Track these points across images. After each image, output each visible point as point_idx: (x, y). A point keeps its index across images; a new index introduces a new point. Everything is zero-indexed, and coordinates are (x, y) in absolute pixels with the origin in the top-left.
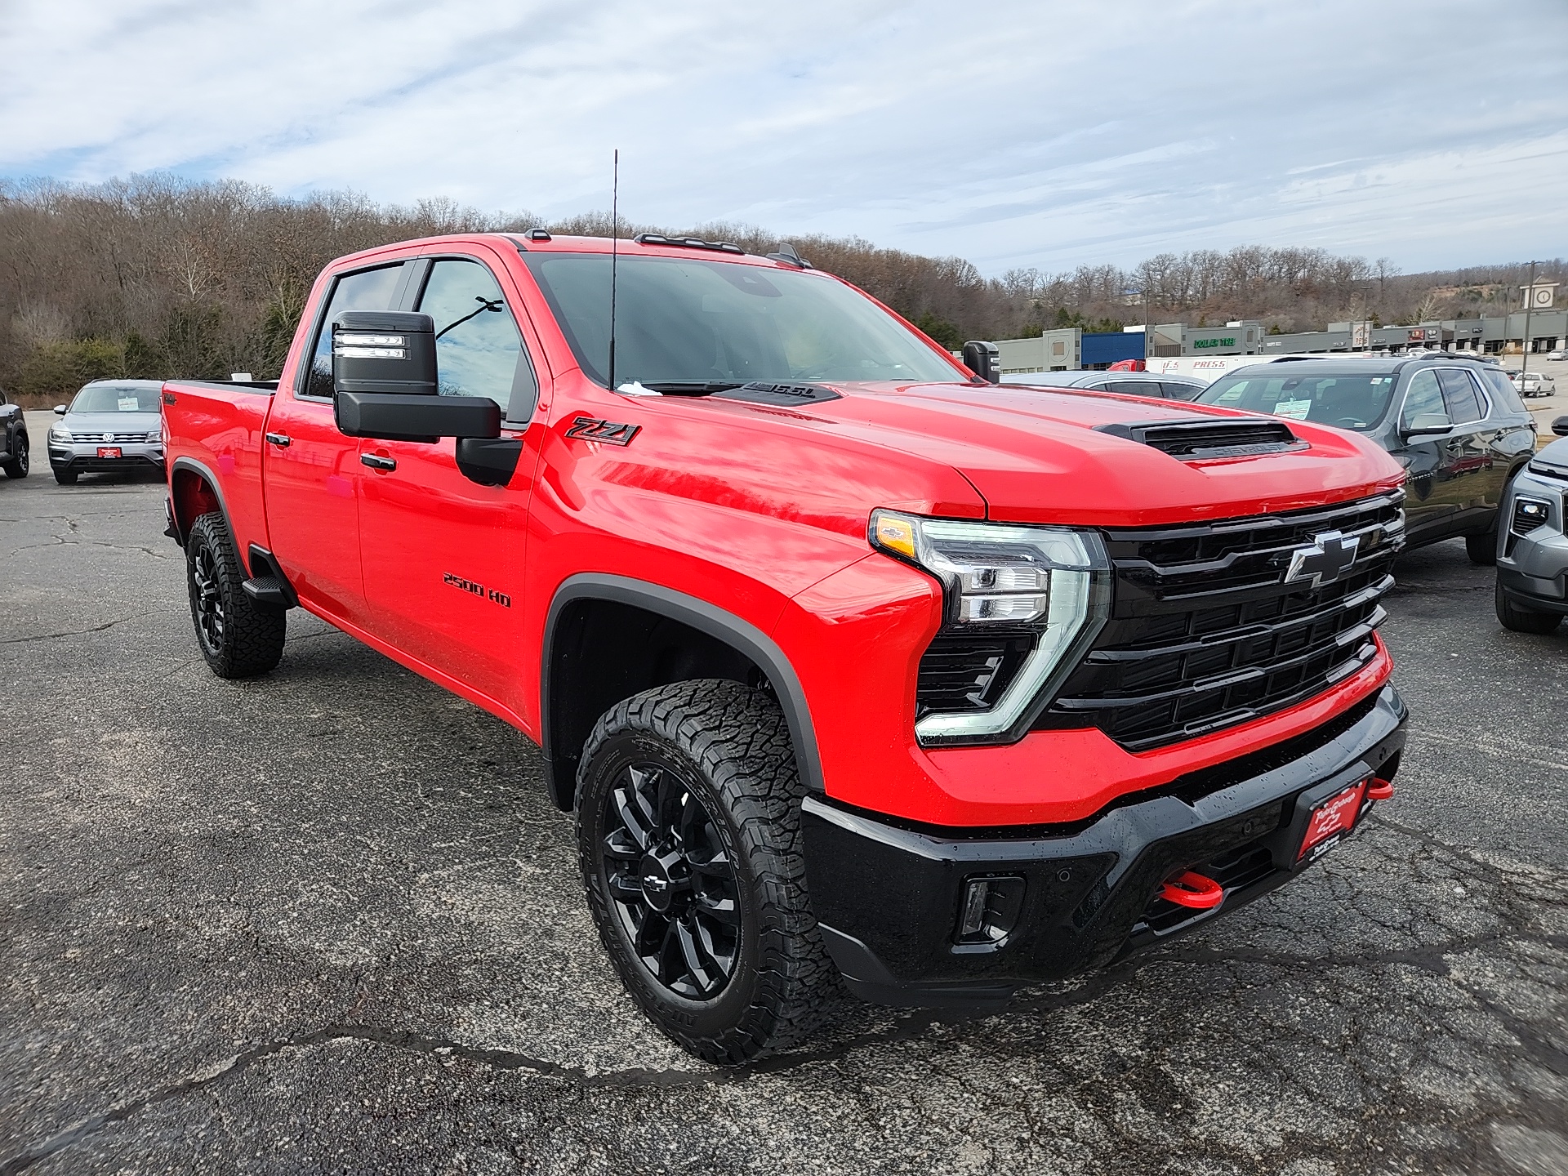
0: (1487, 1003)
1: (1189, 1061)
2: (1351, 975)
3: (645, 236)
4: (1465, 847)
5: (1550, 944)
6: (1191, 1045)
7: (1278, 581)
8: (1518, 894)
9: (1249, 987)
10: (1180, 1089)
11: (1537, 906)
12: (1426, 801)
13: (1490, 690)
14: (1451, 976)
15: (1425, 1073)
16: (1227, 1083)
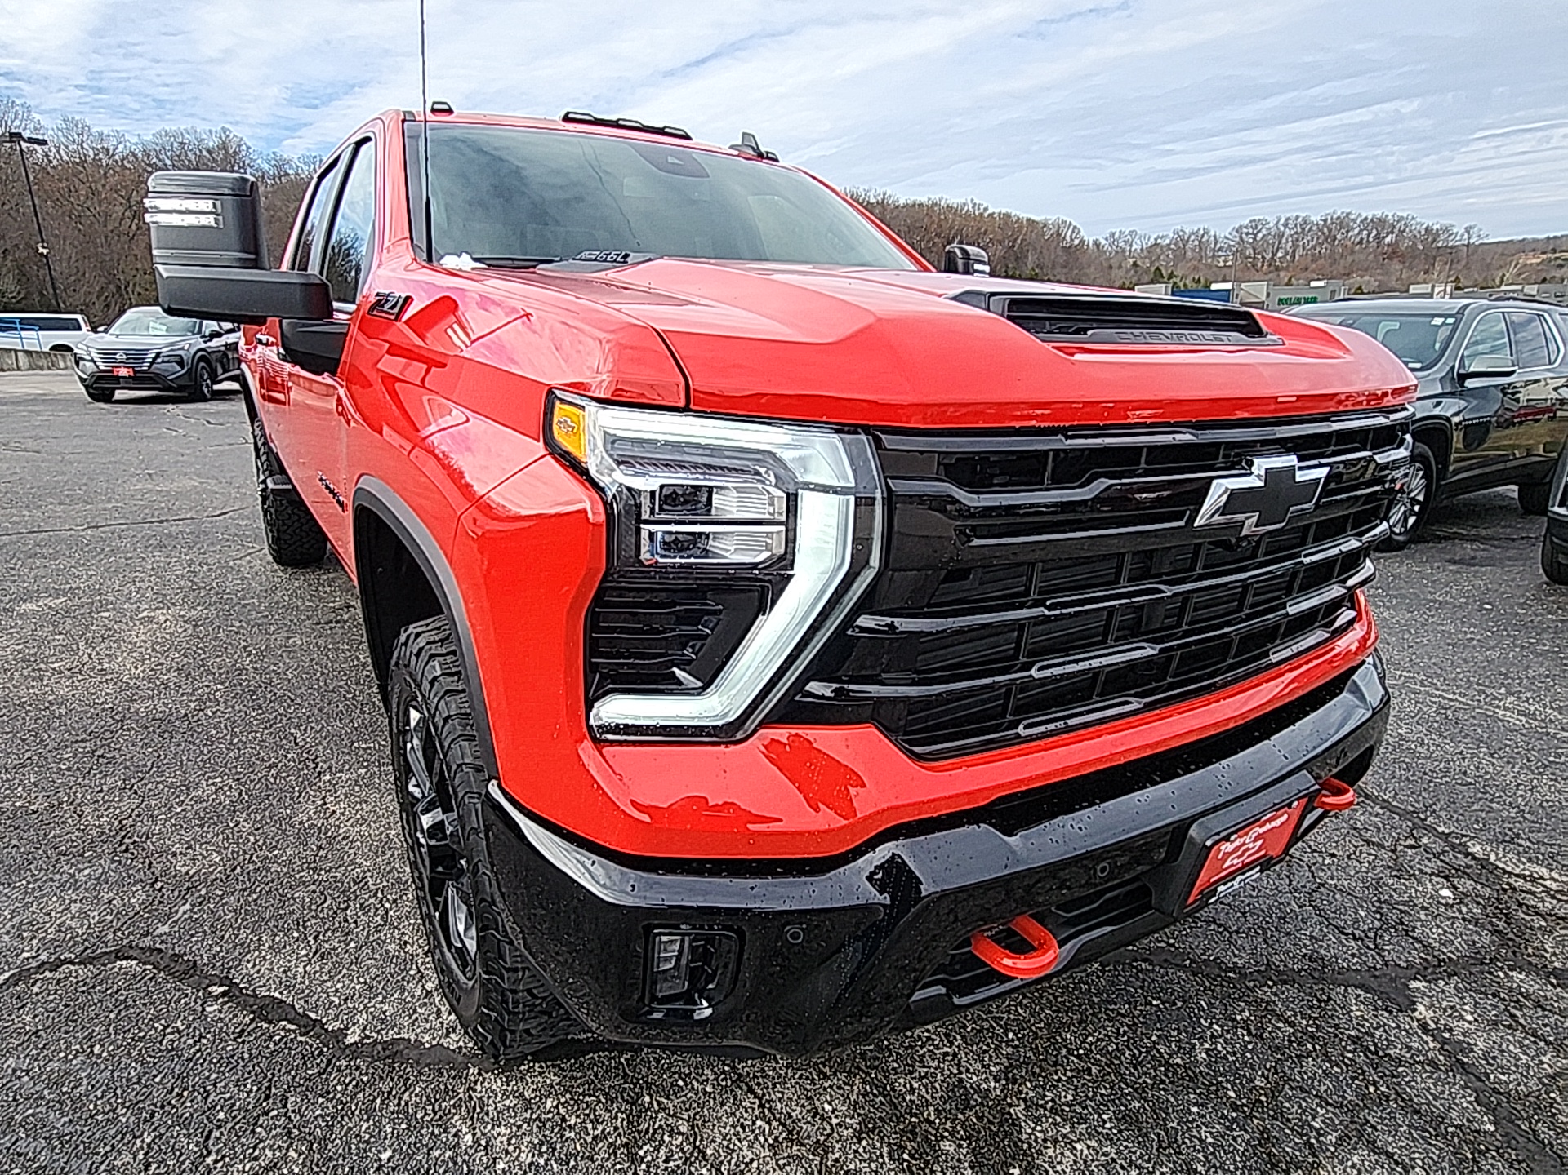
0: (1458, 1060)
1: (1050, 1104)
2: (1286, 1000)
3: (568, 113)
4: (1463, 836)
5: (1554, 981)
6: (1059, 1080)
7: (1182, 523)
8: (1520, 905)
9: (1155, 1003)
10: (1025, 1146)
11: (1543, 923)
12: (1425, 773)
13: (1523, 647)
14: (1416, 1014)
15: (1355, 1159)
16: (1089, 1142)
